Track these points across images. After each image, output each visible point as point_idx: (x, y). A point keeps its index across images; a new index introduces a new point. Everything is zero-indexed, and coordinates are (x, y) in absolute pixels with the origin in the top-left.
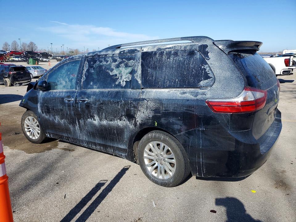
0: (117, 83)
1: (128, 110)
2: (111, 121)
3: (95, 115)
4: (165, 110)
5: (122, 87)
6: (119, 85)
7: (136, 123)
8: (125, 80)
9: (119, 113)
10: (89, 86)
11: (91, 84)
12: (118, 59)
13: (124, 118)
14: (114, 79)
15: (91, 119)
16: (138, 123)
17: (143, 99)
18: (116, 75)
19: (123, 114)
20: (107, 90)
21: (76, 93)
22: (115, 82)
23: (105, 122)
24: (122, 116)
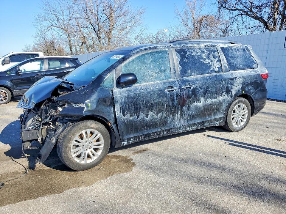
0: (212, 69)
1: (227, 87)
2: (215, 98)
3: (201, 98)
4: (247, 82)
5: (216, 72)
6: (214, 71)
7: (232, 95)
8: (217, 67)
9: (221, 90)
10: (188, 74)
11: (189, 71)
12: (206, 51)
13: (224, 94)
14: (208, 66)
15: (197, 102)
16: (233, 95)
17: (236, 78)
18: (209, 63)
19: (224, 90)
20: (206, 75)
21: (176, 82)
22: (210, 68)
23: (209, 102)
24: (223, 93)
